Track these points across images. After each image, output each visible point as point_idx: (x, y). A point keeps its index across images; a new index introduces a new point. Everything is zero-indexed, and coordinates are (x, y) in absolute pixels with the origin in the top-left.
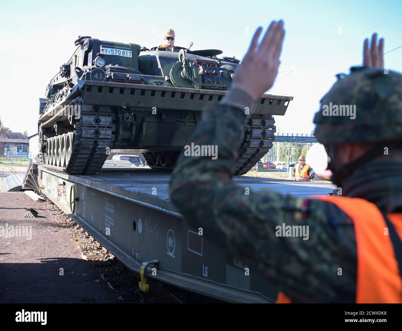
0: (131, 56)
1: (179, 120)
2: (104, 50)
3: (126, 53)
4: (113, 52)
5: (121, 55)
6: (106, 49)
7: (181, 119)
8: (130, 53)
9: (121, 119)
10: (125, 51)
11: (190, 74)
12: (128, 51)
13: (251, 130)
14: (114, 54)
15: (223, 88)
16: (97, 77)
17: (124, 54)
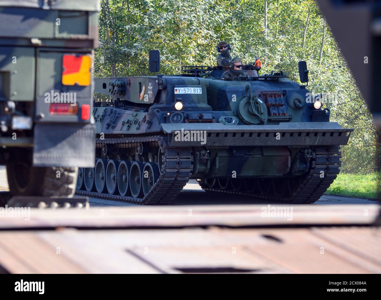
0: (201, 93)
1: (248, 153)
2: (178, 90)
3: (196, 90)
4: (185, 91)
5: (193, 93)
6: (179, 88)
7: (250, 153)
8: (200, 90)
9: (198, 156)
10: (196, 88)
11: (257, 109)
12: (198, 88)
13: (316, 156)
14: (187, 93)
15: (288, 119)
16: (176, 119)
17: (194, 92)
